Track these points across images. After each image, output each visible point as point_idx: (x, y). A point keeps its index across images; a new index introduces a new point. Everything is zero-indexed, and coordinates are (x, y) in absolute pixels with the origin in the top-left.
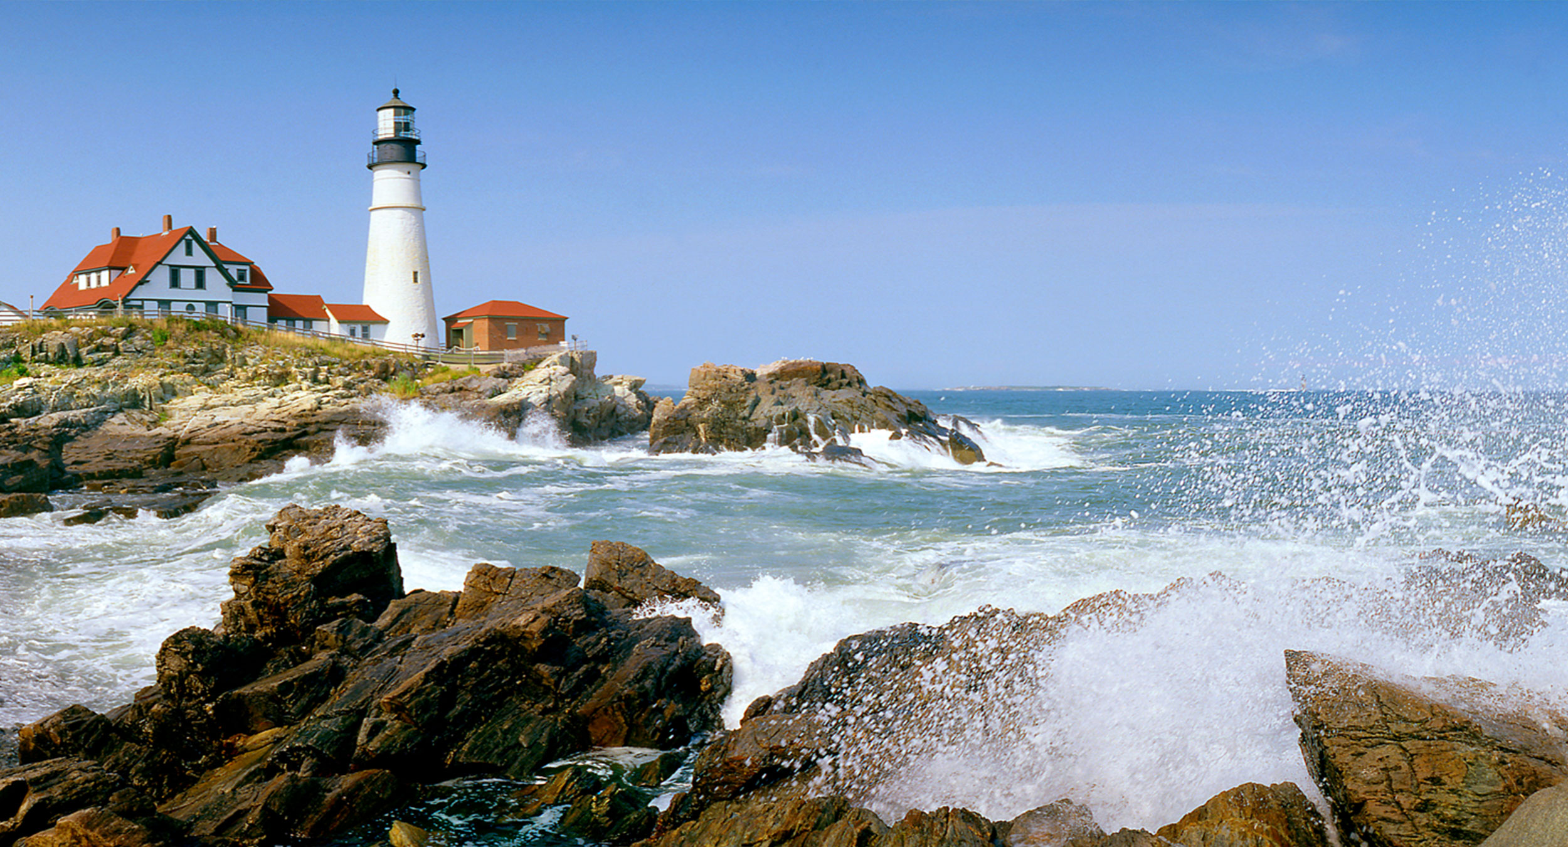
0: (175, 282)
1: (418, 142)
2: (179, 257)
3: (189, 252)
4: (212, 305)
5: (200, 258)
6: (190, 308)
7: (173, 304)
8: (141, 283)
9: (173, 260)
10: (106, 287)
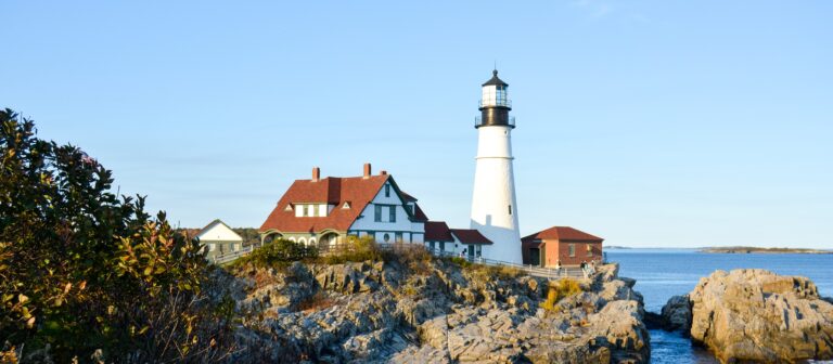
0: (378, 218)
1: (510, 109)
2: (381, 198)
3: (388, 195)
4: (399, 233)
5: (394, 199)
6: (387, 237)
7: (377, 234)
8: (358, 218)
9: (377, 201)
10: (323, 218)
